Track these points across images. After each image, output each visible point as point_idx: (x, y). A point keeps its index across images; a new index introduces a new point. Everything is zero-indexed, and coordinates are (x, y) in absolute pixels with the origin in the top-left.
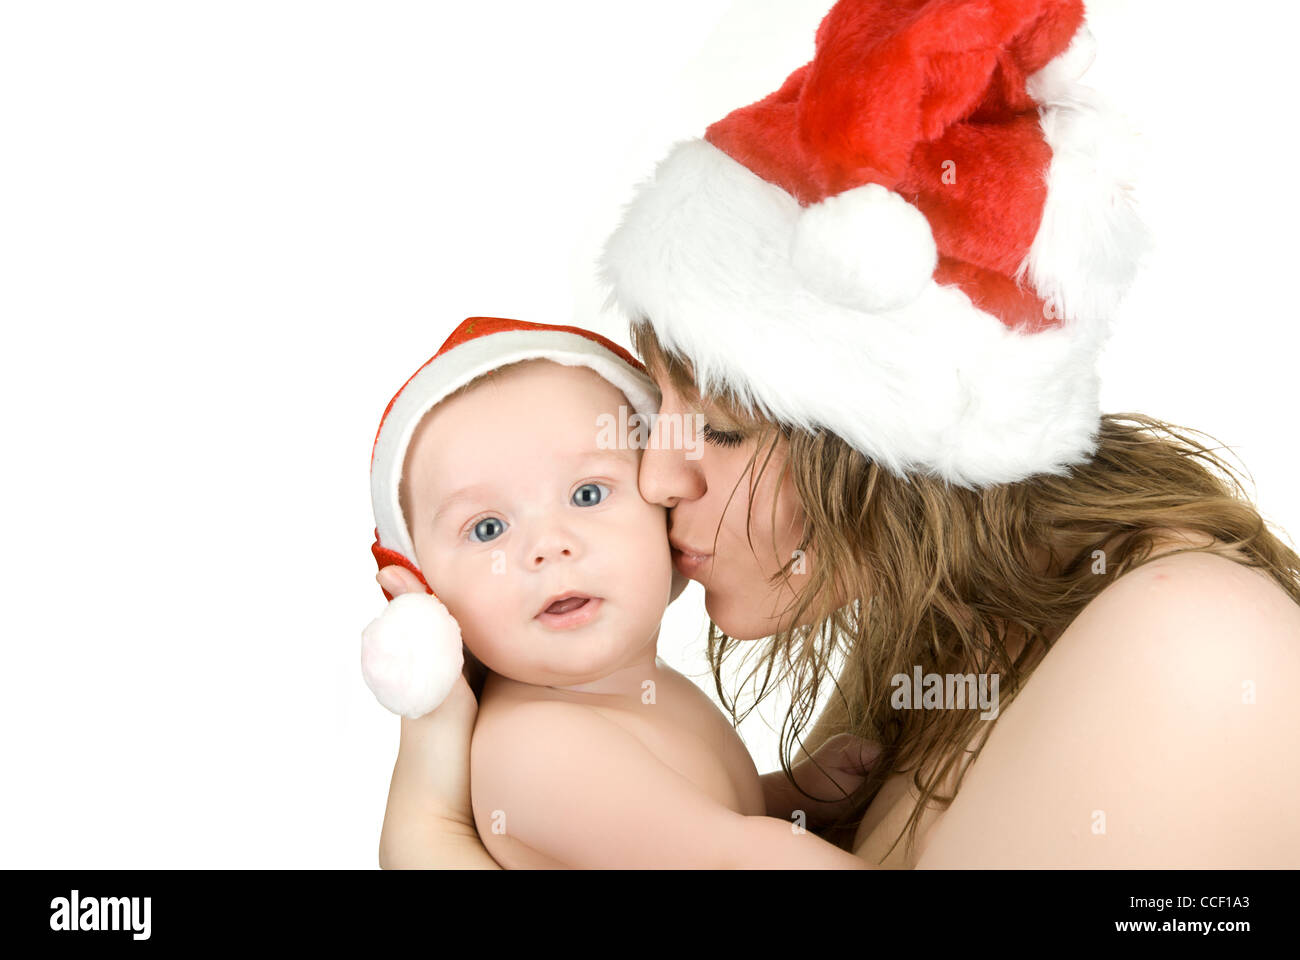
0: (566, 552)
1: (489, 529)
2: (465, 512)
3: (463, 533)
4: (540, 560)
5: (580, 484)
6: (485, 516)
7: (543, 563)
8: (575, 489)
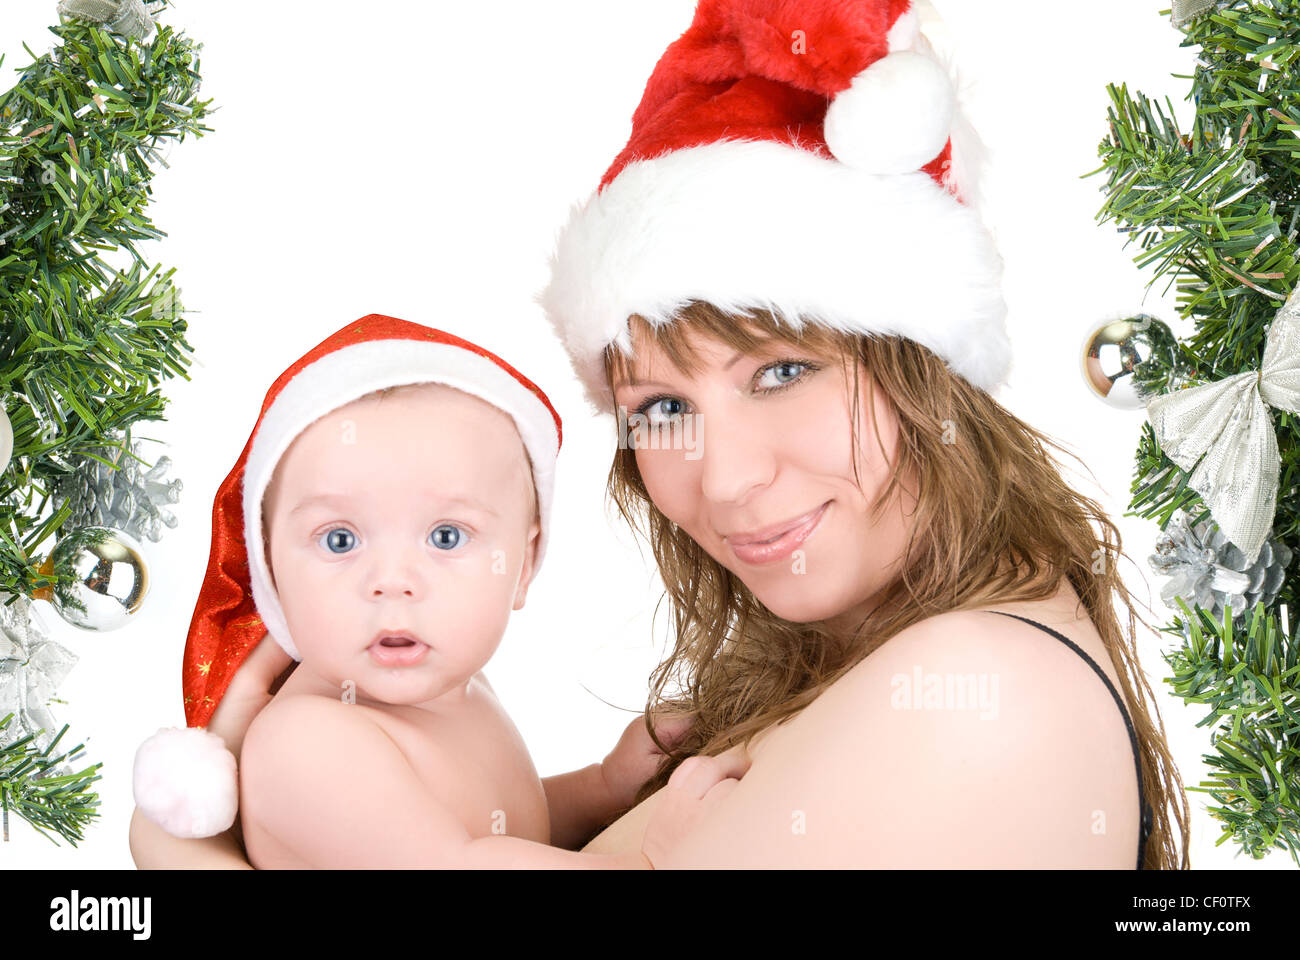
0: (408, 593)
1: (341, 541)
2: (320, 516)
3: (314, 536)
4: (378, 593)
5: (440, 524)
6: (340, 525)
7: (380, 597)
8: (434, 528)
